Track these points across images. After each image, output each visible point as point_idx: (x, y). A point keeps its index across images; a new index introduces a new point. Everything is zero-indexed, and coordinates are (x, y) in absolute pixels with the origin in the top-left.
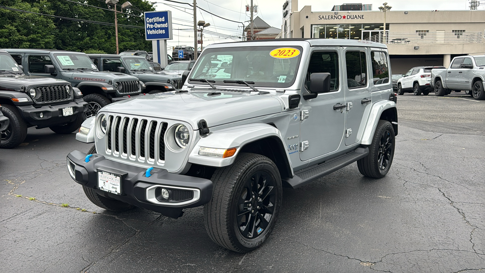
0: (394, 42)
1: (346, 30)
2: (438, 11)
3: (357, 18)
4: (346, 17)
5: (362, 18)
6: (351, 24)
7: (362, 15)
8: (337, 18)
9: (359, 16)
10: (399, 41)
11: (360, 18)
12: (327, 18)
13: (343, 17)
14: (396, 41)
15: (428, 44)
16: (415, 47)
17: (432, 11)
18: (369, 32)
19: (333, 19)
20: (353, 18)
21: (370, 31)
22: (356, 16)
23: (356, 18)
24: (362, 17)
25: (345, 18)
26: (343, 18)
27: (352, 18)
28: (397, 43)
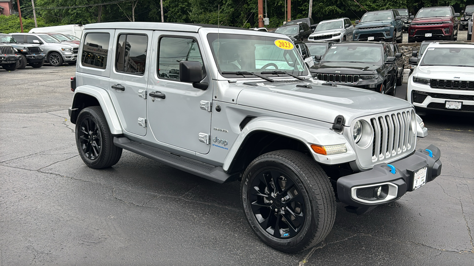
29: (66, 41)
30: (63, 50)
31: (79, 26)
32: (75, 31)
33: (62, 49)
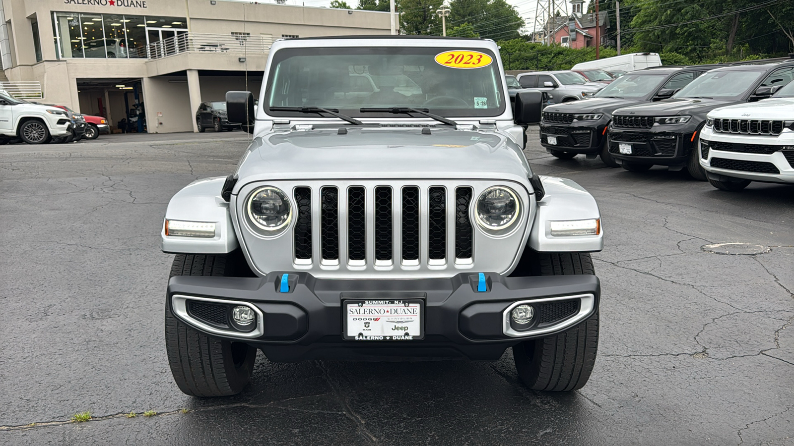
0: (203, 49)
1: (113, 26)
2: (259, 4)
3: (135, 6)
4: (114, 2)
5: (144, 7)
6: (125, 15)
7: (143, 2)
8: (98, 4)
9: (137, 2)
10: (213, 48)
11: (141, 6)
12: (79, 2)
13: (110, 2)
14: (207, 48)
15: (258, 54)
16: (240, 59)
17: (251, 3)
18: (158, 31)
19: (92, 4)
20: (128, 6)
21: (160, 30)
22: (132, 1)
23: (132, 6)
24: (144, 4)
25: (114, 5)
26: (111, 5)
27: (126, 4)
28: (210, 51)
29: (602, 82)
30: (583, 96)
31: (644, 54)
32: (635, 64)
33: (583, 93)
